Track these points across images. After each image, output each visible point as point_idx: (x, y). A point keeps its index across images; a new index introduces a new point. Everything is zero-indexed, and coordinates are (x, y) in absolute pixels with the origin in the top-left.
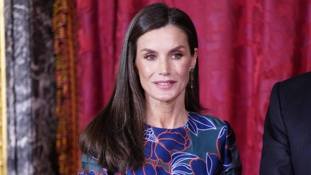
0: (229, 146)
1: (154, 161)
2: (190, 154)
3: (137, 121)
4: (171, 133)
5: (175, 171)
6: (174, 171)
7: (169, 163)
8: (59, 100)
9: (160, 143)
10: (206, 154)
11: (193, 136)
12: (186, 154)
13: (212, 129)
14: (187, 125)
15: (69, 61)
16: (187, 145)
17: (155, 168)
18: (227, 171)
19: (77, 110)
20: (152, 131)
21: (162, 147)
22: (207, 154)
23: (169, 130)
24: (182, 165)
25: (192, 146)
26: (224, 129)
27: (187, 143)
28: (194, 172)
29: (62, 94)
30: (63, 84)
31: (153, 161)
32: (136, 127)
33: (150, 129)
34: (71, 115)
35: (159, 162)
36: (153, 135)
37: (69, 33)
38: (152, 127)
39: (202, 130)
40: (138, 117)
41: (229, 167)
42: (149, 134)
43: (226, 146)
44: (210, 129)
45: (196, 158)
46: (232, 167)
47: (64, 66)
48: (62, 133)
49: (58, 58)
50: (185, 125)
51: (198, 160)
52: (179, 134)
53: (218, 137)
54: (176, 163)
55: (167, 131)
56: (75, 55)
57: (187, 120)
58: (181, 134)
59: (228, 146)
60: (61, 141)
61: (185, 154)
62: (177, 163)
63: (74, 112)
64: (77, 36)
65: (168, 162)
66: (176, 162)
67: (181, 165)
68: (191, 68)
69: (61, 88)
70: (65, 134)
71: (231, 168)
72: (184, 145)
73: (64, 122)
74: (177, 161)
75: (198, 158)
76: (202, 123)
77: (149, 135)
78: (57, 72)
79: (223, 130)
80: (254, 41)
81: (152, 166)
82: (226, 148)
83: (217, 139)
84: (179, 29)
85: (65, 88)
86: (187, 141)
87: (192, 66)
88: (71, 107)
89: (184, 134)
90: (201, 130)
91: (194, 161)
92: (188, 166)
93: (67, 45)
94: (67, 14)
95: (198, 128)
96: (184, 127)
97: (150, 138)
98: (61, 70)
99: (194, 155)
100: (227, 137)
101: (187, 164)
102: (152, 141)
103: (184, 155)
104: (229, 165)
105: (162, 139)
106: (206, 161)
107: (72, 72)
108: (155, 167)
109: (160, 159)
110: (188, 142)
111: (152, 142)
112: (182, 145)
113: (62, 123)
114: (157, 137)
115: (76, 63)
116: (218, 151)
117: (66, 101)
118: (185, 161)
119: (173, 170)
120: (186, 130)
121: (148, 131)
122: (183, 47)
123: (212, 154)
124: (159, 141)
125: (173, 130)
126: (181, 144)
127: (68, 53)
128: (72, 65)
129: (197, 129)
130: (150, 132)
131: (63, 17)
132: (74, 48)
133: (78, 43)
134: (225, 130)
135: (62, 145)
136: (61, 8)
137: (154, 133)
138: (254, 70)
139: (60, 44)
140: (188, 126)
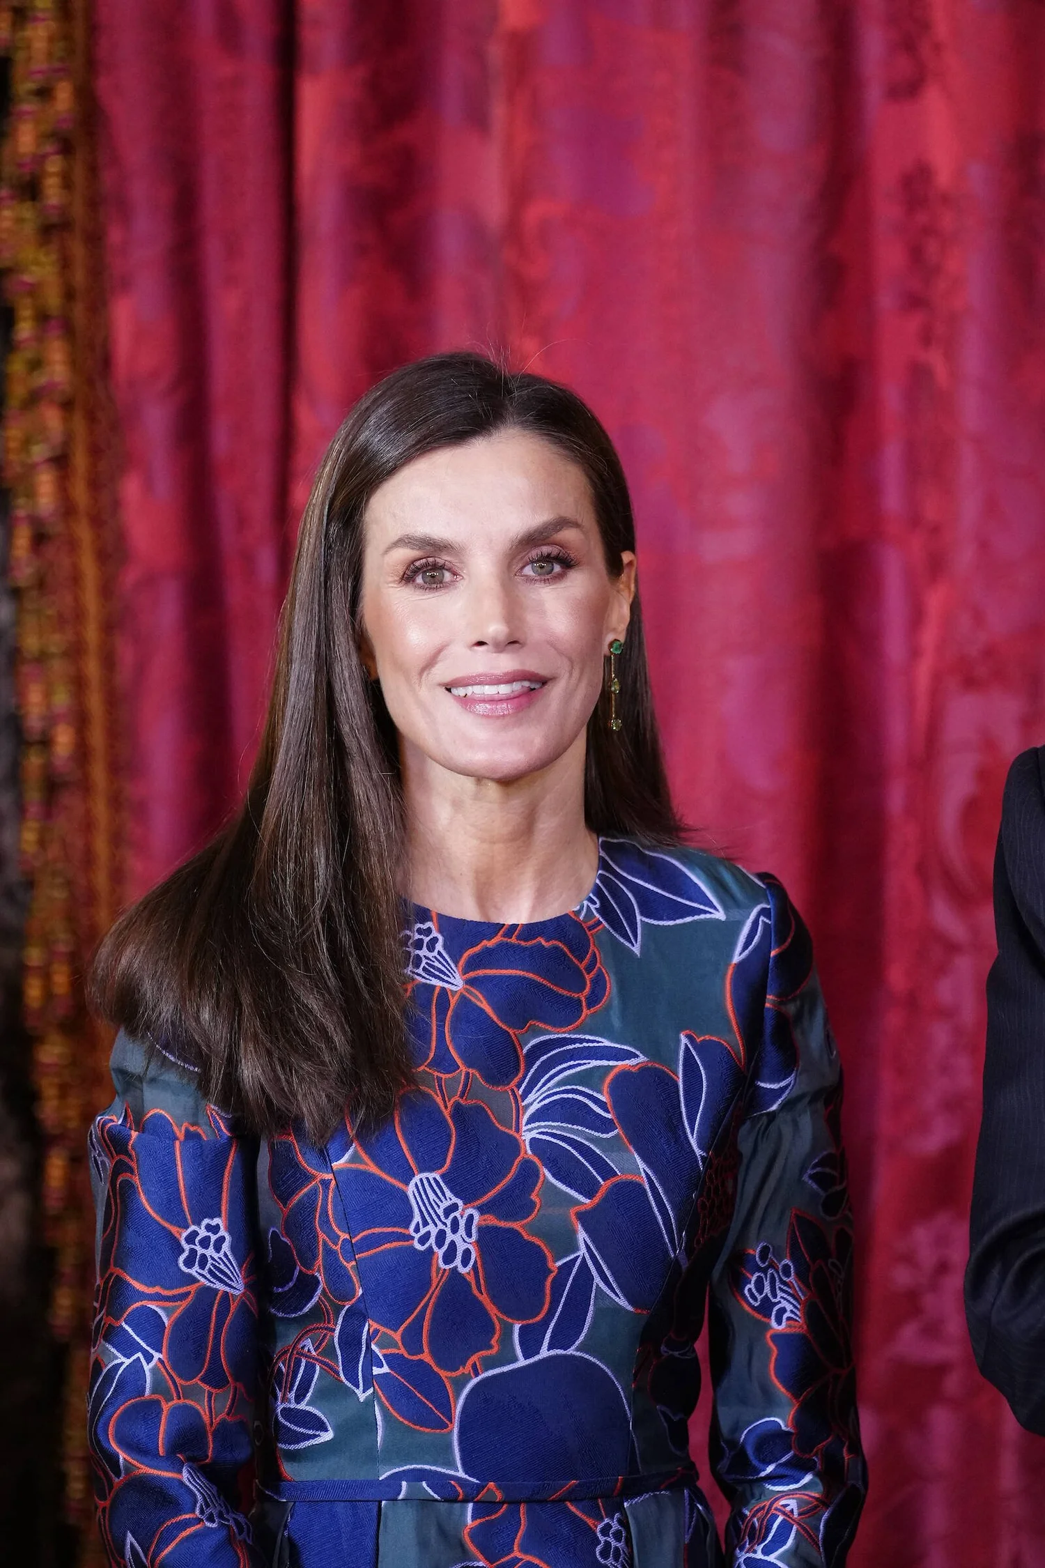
0: (783, 998)
1: (443, 1076)
2: (607, 1043)
3: (371, 880)
4: (523, 943)
5: (537, 1124)
6: (533, 1125)
7: (513, 1084)
8: (34, 796)
9: (471, 993)
10: (679, 1041)
11: (620, 954)
12: (588, 1041)
13: (708, 916)
14: (594, 903)
15: (79, 615)
16: (593, 1000)
17: (446, 1113)
18: (774, 1111)
19: (117, 839)
20: (435, 934)
21: (482, 1010)
22: (684, 1040)
23: (514, 927)
24: (570, 1096)
25: (616, 1002)
26: (762, 918)
27: (593, 992)
28: (623, 1128)
29: (48, 768)
30: (51, 720)
31: (439, 1079)
32: (369, 910)
33: (424, 926)
34: (89, 859)
35: (465, 1085)
36: (439, 953)
37: (80, 492)
38: (435, 919)
39: (661, 923)
40: (375, 868)
41: (783, 1090)
42: (420, 949)
43: (770, 997)
44: (696, 917)
45: (633, 1062)
46: (797, 1092)
47: (57, 642)
48: (47, 943)
49: (29, 605)
50: (586, 903)
51: (644, 1070)
52: (556, 948)
53: (730, 956)
54: (544, 1085)
55: (504, 936)
56: (107, 590)
57: (591, 877)
58: (565, 949)
59: (779, 996)
60: (46, 976)
61: (581, 1041)
62: (549, 1085)
63: (101, 846)
64: (117, 504)
65: (508, 1084)
66: (543, 1080)
67: (565, 1096)
68: (610, 637)
69: (46, 742)
70: (62, 948)
71: (794, 1094)
72: (580, 1001)
73: (59, 894)
74: (547, 1077)
75: (642, 1058)
76: (660, 891)
77: (424, 952)
78: (25, 669)
79: (755, 923)
80: (915, 520)
81: (437, 1104)
82: (767, 1005)
83: (728, 965)
84: (554, 448)
85: (64, 739)
86: (592, 981)
87: (614, 630)
88: (88, 826)
89: (580, 947)
90: (656, 922)
91: (624, 1076)
92: (596, 1101)
93: (73, 545)
94: (67, 406)
95: (642, 914)
96: (579, 912)
97: (424, 969)
98: (42, 658)
99: (625, 1047)
100: (773, 953)
101: (591, 1092)
102: (434, 982)
103: (578, 1045)
104: (783, 1084)
105: (481, 973)
106: (676, 1074)
107: (92, 668)
108: (446, 1107)
109: (469, 1067)
110: (599, 982)
111: (433, 987)
112: (570, 999)
113: (52, 896)
114: (456, 963)
115: (109, 627)
116: (734, 1023)
117: (70, 800)
118: (584, 1078)
119: (528, 1123)
120: (590, 928)
121: (417, 936)
122: (576, 525)
123: (707, 1037)
124: (470, 982)
125: (531, 930)
126: (565, 993)
127: (76, 579)
128: (92, 634)
129: (639, 917)
130: (426, 939)
131: (52, 419)
132: (103, 557)
133: (122, 537)
134: (763, 921)
135: (48, 995)
136: (41, 380)
137: (445, 947)
138: (915, 653)
139: (40, 539)
140: (598, 906)
